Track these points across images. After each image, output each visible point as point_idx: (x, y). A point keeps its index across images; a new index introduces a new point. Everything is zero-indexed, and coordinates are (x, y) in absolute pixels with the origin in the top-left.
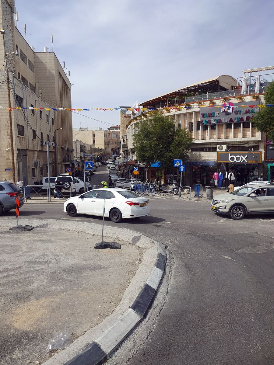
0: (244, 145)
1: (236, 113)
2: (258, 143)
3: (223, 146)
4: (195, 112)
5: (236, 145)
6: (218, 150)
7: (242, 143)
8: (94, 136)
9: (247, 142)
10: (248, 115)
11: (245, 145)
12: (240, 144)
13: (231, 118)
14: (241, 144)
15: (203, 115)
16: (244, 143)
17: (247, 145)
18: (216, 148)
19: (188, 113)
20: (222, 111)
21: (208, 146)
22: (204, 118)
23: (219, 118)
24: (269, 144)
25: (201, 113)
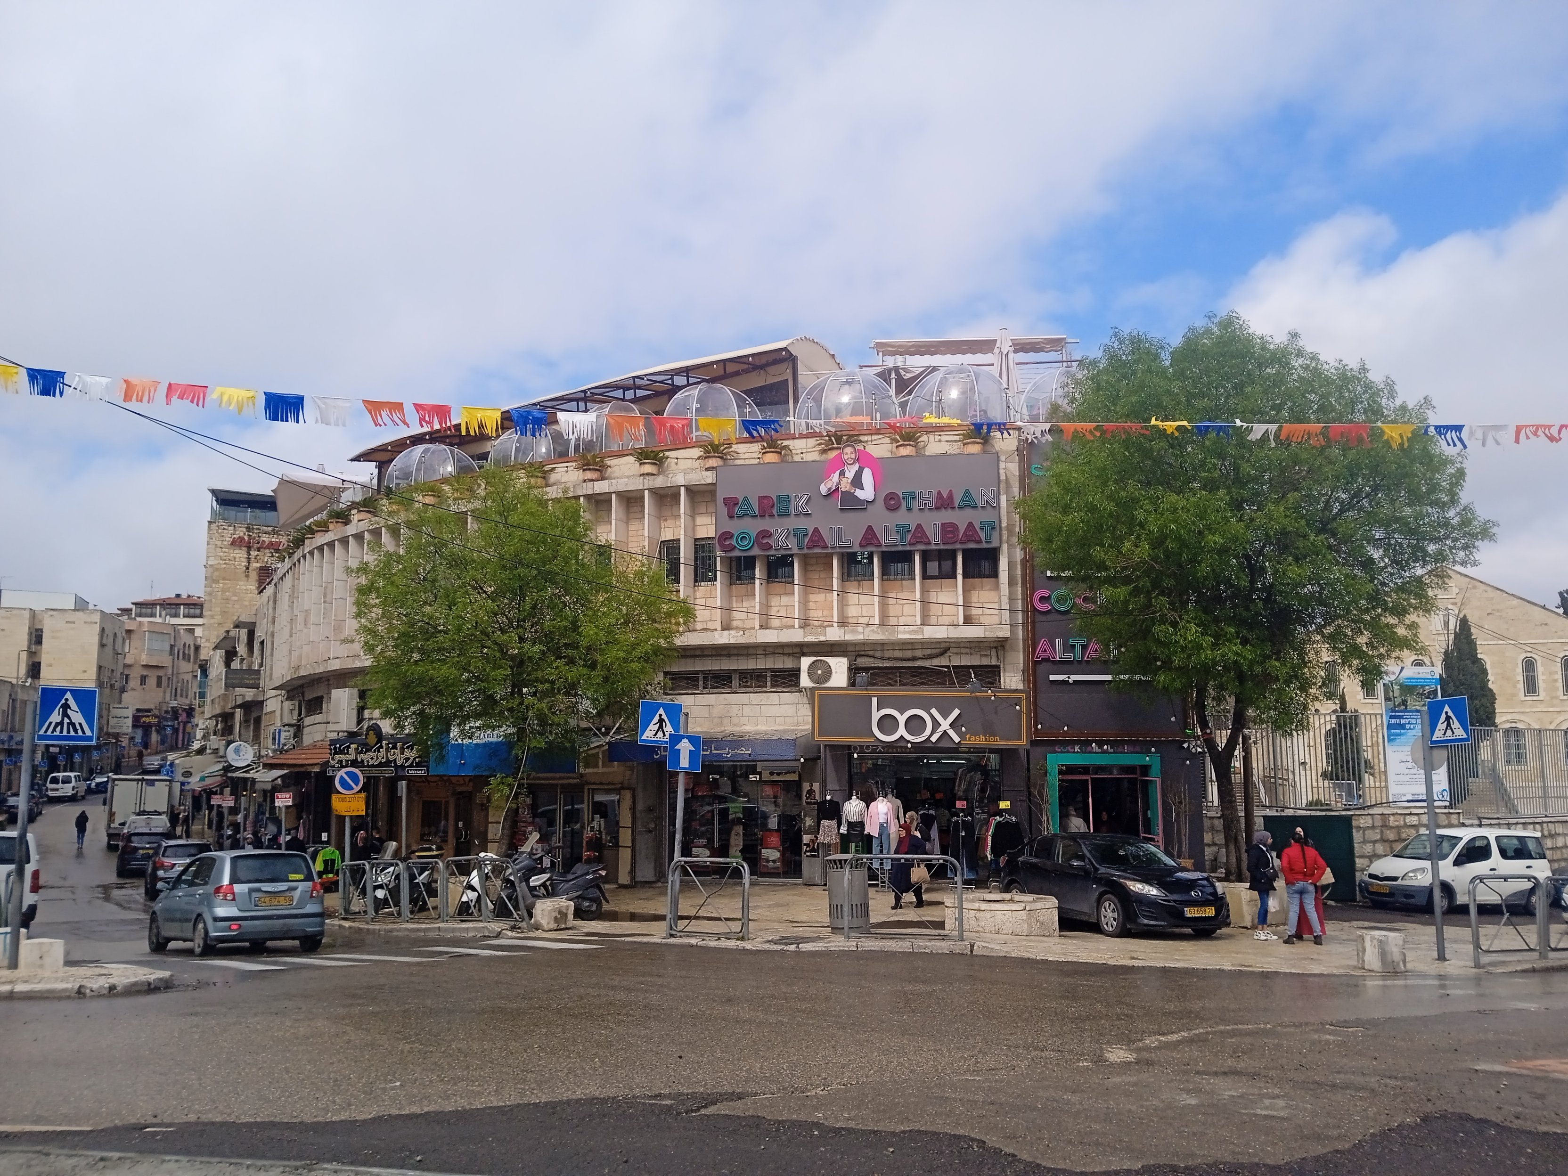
0: (927, 664)
1: (892, 502)
2: (994, 652)
3: (832, 661)
4: (688, 488)
5: (889, 659)
6: (805, 681)
7: (919, 653)
8: (37, 637)
9: (944, 648)
10: (947, 516)
11: (936, 662)
12: (909, 654)
13: (870, 528)
14: (914, 659)
15: (732, 503)
16: (929, 652)
17: (943, 661)
18: (795, 673)
19: (654, 491)
20: (824, 490)
21: (750, 664)
22: (736, 521)
23: (809, 525)
24: (1047, 660)
25: (721, 495)
